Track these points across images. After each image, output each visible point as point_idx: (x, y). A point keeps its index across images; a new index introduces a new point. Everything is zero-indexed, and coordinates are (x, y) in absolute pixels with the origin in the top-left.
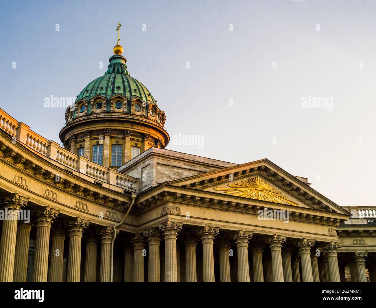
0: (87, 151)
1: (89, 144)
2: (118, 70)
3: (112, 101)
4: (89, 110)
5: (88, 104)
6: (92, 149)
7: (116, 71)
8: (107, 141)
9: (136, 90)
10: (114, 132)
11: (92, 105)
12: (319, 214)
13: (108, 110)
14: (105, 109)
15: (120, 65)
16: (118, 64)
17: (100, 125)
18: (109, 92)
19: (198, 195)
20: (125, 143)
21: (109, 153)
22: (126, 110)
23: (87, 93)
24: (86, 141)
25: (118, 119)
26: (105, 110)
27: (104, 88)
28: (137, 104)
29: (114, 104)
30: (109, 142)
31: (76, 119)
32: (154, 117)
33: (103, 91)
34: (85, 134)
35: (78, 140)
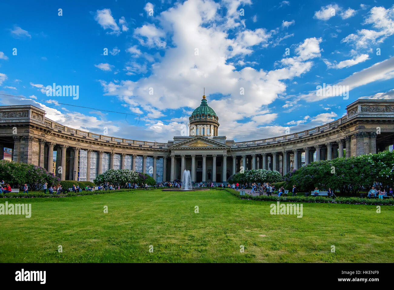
7: (203, 104)
12: (220, 148)
15: (205, 102)
19: (177, 148)
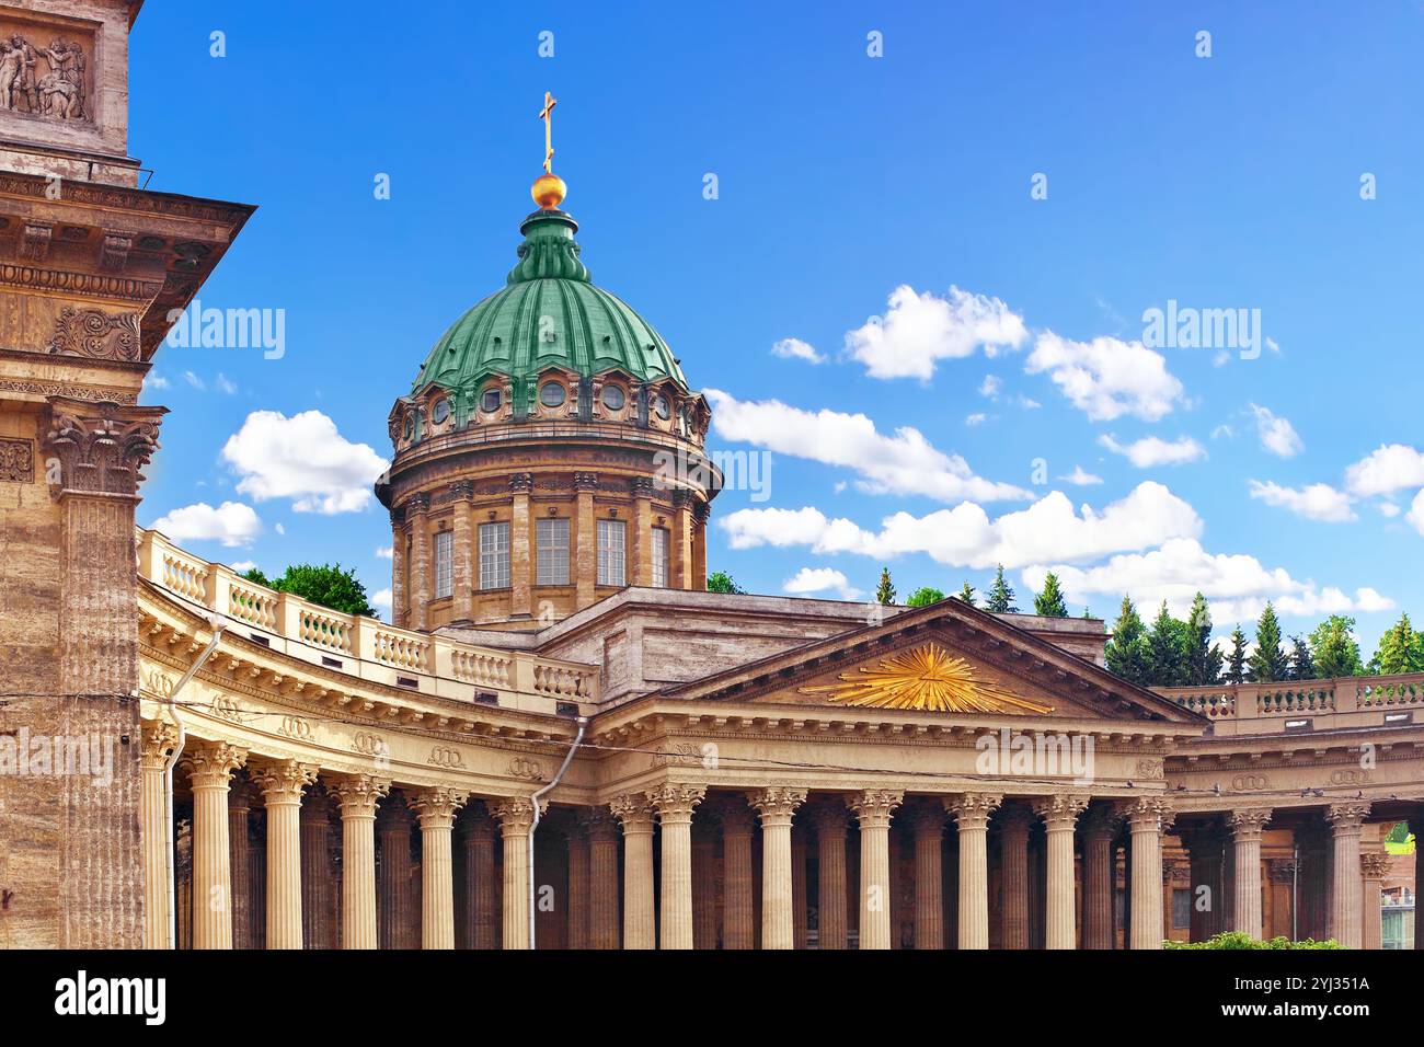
0: (460, 545)
1: (467, 523)
2: (549, 263)
3: (530, 386)
4: (462, 415)
5: (457, 395)
6: (478, 535)
7: (542, 270)
8: (521, 509)
9: (607, 339)
10: (542, 480)
11: (471, 400)
13: (518, 414)
14: (509, 411)
15: (555, 246)
16: (549, 241)
17: (496, 465)
18: (523, 353)
19: (748, 714)
20: (575, 512)
21: (527, 548)
22: (577, 411)
23: (451, 359)
24: (456, 514)
25: (551, 443)
26: (510, 416)
27: (506, 342)
28: (611, 385)
29: (538, 393)
30: (526, 512)
31: (422, 443)
32: (667, 419)
33: (502, 352)
34: (452, 491)
35: (433, 508)
